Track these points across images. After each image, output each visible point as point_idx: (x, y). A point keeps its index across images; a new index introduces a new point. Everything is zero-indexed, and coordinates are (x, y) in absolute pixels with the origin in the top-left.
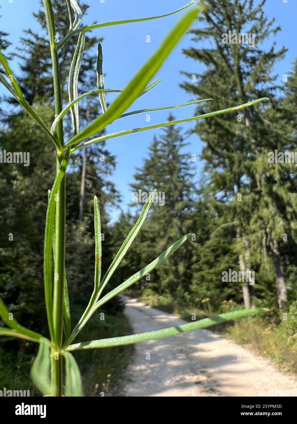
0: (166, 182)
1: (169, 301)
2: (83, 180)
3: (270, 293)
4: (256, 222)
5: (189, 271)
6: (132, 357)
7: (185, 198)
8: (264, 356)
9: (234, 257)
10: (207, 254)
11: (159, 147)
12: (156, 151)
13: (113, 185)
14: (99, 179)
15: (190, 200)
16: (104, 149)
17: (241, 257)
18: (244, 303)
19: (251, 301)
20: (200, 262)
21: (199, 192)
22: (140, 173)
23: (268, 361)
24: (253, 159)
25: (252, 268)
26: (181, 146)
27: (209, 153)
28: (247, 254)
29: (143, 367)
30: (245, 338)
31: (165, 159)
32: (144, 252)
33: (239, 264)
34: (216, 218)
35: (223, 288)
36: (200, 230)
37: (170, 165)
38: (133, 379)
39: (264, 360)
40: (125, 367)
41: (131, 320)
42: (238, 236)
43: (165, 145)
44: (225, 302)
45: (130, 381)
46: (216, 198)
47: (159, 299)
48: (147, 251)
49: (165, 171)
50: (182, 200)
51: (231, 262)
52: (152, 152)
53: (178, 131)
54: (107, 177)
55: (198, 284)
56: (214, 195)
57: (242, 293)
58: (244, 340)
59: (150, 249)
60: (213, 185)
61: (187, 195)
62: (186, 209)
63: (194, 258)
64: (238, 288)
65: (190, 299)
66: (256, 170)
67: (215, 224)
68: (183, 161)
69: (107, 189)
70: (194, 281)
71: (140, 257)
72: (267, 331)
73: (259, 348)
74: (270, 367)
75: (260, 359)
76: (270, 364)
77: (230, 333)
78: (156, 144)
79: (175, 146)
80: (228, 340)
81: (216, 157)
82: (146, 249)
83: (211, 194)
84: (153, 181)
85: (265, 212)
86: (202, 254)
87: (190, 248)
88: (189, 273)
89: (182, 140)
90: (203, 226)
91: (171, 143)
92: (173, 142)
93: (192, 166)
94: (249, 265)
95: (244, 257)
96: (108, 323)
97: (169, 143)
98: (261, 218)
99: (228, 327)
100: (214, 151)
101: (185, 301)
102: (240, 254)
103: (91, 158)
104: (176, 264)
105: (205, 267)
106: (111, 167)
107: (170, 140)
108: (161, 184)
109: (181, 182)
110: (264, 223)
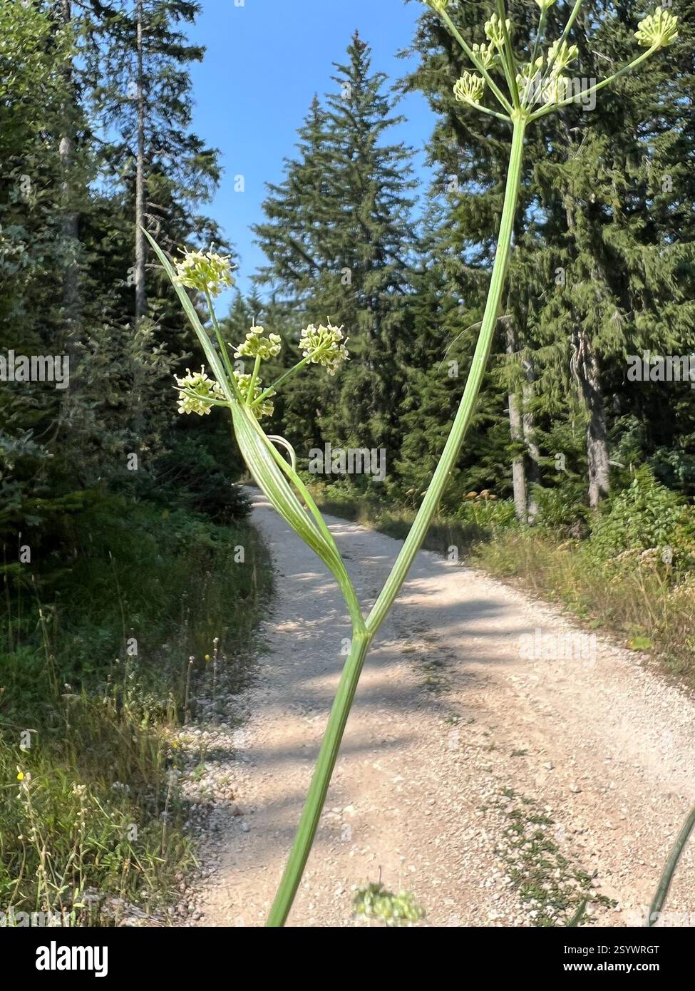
0: (343, 219)
1: (350, 496)
2: (139, 215)
3: (572, 475)
4: (556, 314)
5: (394, 430)
6: (269, 607)
7: (389, 260)
8: (549, 600)
9: (499, 397)
10: (436, 391)
11: (325, 130)
12: (317, 140)
13: (214, 228)
14: (177, 214)
15: (402, 266)
16: (186, 134)
17: (512, 398)
18: (513, 497)
19: (528, 492)
20: (420, 410)
21: (421, 247)
22: (280, 198)
23: (557, 610)
24: (561, 158)
25: (536, 422)
26: (383, 125)
27: (452, 143)
28: (529, 391)
29: (291, 625)
30: (512, 566)
31: (341, 161)
32: (292, 390)
33: (507, 415)
34: (461, 309)
35: (469, 466)
36: (421, 337)
37: (355, 177)
38: (272, 647)
39: (550, 607)
40: (256, 626)
41: (264, 535)
42: (510, 349)
43: (342, 124)
44: (472, 494)
45: (265, 650)
46: (462, 260)
47: (326, 493)
48: (299, 387)
49: (341, 193)
50: (381, 267)
51: (489, 410)
52: (307, 143)
53: (374, 87)
54: (197, 207)
55: (413, 460)
56: (458, 251)
57: (511, 477)
58: (508, 570)
59: (307, 382)
60: (456, 227)
61: (392, 255)
62: (391, 288)
63: (408, 401)
64: (501, 466)
65: (394, 490)
66: (566, 185)
67: (458, 324)
68: (387, 165)
69: (200, 239)
70: (405, 453)
71: (283, 400)
72: (560, 551)
73: (539, 585)
74: (562, 620)
75: (541, 606)
76: (561, 615)
77: (479, 556)
78: (318, 122)
79: (368, 126)
80: (474, 570)
81: (469, 154)
82: (295, 383)
83: (451, 250)
84: (311, 219)
85: (580, 291)
86: (423, 392)
87: (398, 378)
88: (394, 436)
89: (384, 109)
90: (429, 328)
91: (357, 119)
92: (362, 114)
93: (409, 178)
94: (531, 416)
95: (521, 397)
96: (214, 539)
97: (351, 117)
98: (568, 305)
99: (477, 544)
100: (464, 139)
101: (384, 494)
102: (513, 391)
103: (155, 160)
104: (365, 417)
105: (429, 420)
106: (207, 180)
107: (354, 110)
108: (331, 226)
109: (381, 219)
110: (573, 319)
